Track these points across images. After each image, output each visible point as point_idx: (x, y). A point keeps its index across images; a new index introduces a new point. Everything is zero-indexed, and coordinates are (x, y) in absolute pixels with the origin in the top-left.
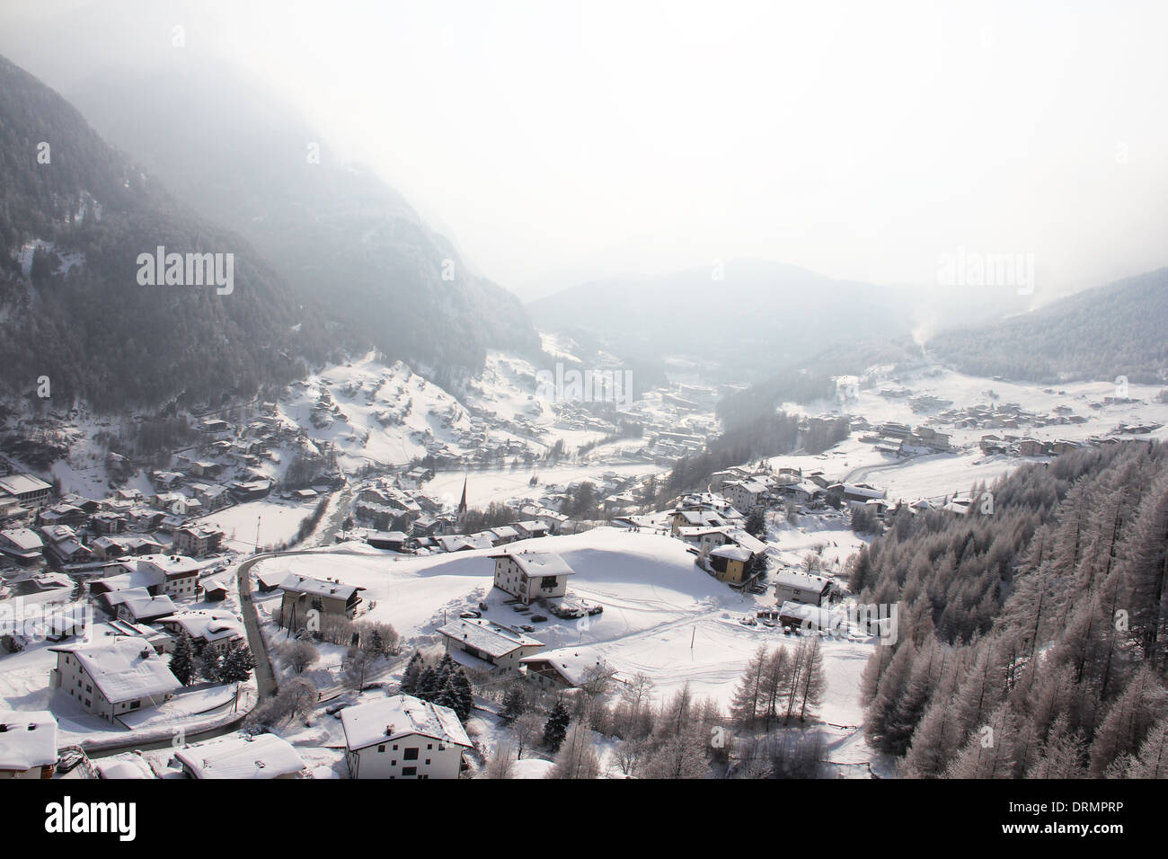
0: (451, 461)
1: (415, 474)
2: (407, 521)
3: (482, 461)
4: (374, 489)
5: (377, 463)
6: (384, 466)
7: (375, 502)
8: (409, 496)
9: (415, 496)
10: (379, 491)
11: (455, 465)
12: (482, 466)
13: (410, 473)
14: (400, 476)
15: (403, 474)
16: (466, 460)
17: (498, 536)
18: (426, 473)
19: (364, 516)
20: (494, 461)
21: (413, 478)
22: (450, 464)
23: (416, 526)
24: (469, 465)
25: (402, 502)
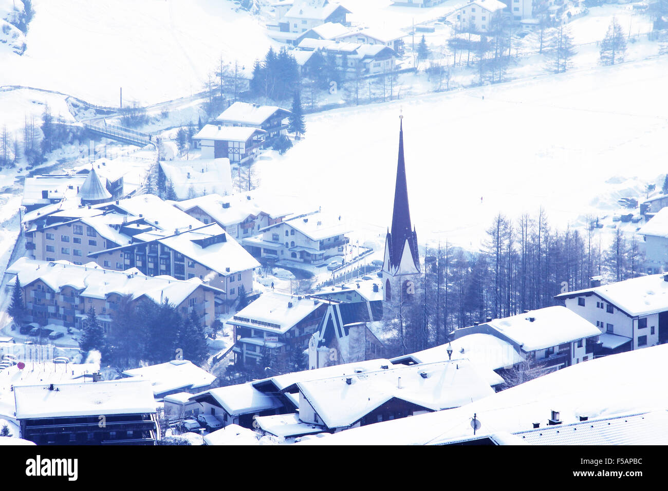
0: (361, 63)
1: (225, 134)
2: (209, 318)
3: (481, 47)
4: (70, 208)
5: (79, 107)
6: (108, 112)
7: (78, 259)
8: (209, 220)
9: (233, 217)
10: (91, 216)
11: (380, 78)
12: (484, 67)
13: (209, 133)
14: (174, 147)
15: (181, 139)
16: (423, 52)
17: (519, 348)
18: (272, 123)
19: (43, 318)
20: (529, 44)
21: (221, 149)
22: (359, 78)
23: (242, 331)
24: (436, 72)
25: (184, 246)
